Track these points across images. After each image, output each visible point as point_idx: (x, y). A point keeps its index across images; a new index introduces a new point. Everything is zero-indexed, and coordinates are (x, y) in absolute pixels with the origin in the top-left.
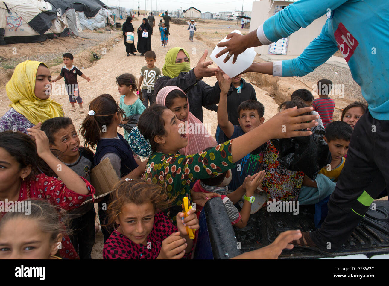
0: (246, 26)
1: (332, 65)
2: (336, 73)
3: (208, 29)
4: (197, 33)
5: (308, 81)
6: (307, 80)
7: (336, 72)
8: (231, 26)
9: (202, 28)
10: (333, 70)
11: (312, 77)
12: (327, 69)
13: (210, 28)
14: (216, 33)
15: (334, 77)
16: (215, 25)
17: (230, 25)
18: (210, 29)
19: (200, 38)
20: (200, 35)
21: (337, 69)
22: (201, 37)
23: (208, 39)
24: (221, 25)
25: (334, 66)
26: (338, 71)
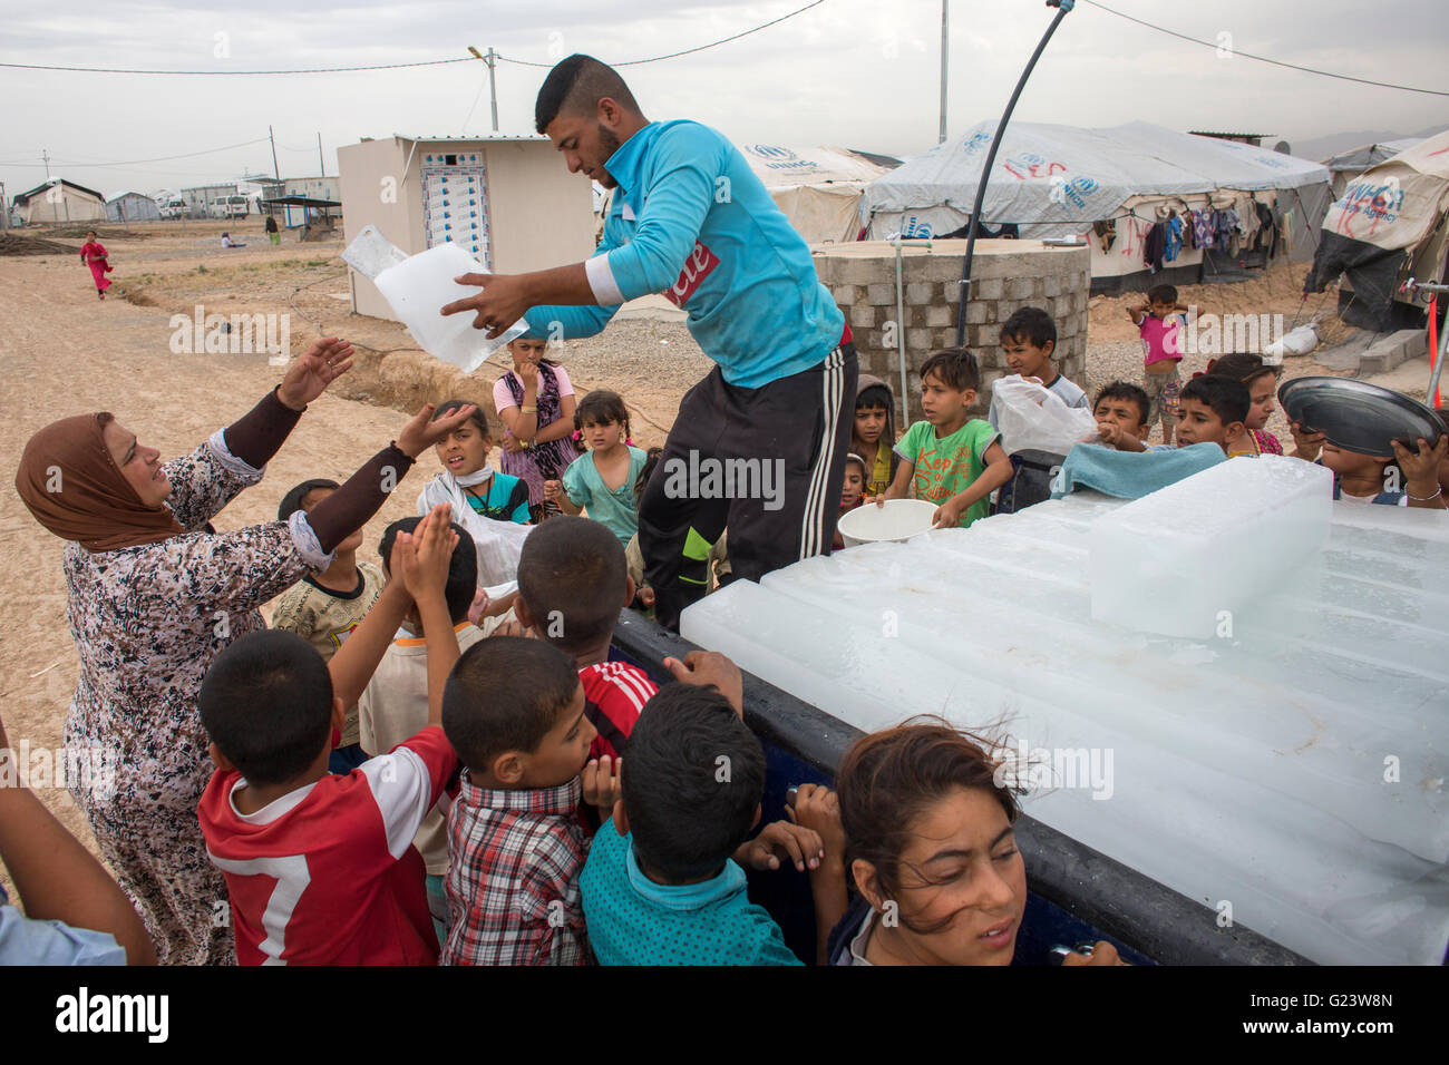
0: (311, 232)
1: (645, 322)
2: (664, 342)
3: (158, 261)
4: (120, 281)
5: (592, 379)
6: (589, 376)
7: (663, 338)
8: (248, 238)
9: (133, 258)
10: (653, 334)
11: (601, 366)
12: (635, 335)
13: (166, 256)
14: (203, 270)
15: (663, 354)
16: (177, 241)
17: (244, 236)
18: (167, 260)
19: (140, 297)
20: (140, 287)
21: (662, 329)
22: (146, 293)
23: (182, 299)
24: (208, 239)
25: (651, 325)
26: (668, 336)
